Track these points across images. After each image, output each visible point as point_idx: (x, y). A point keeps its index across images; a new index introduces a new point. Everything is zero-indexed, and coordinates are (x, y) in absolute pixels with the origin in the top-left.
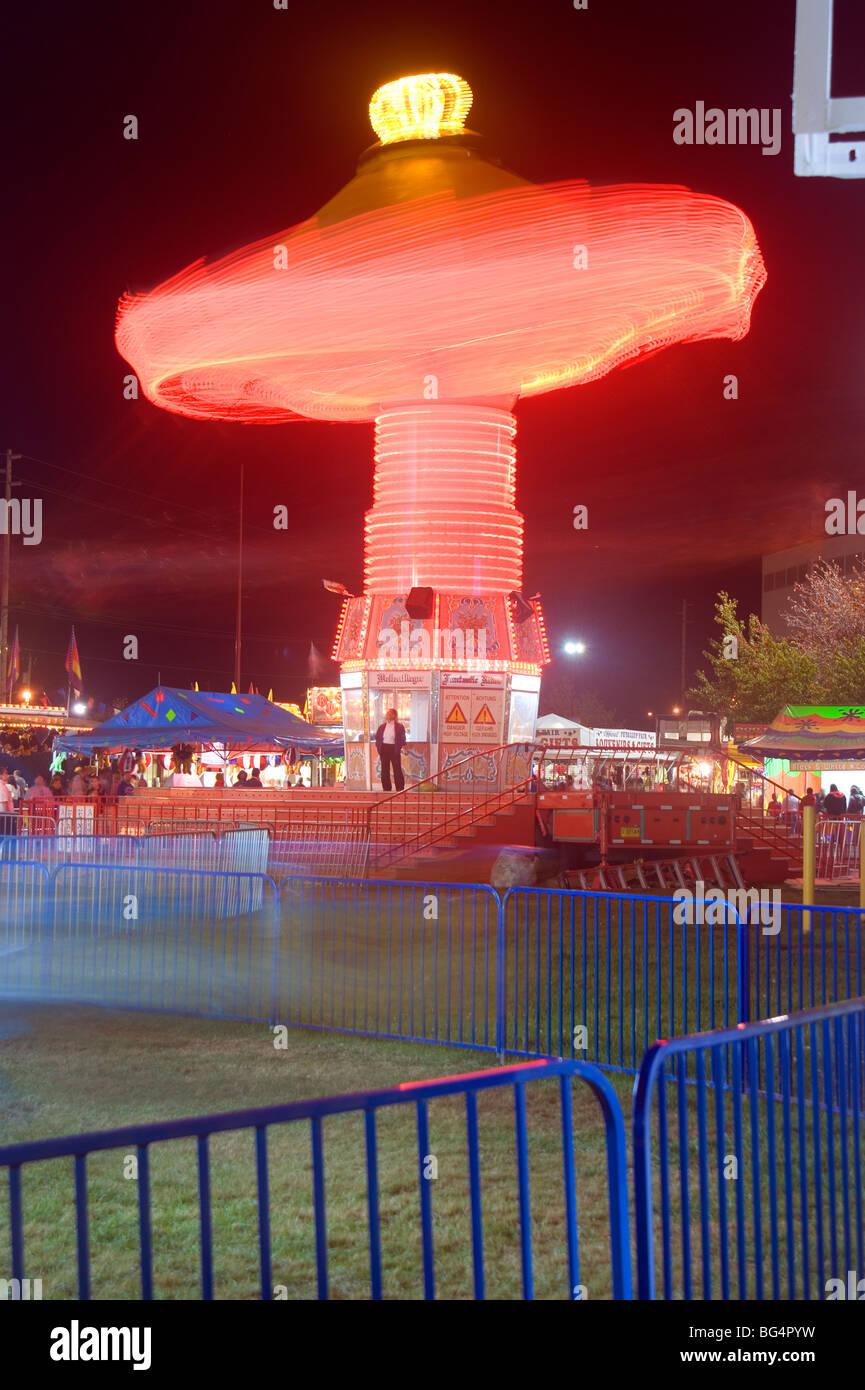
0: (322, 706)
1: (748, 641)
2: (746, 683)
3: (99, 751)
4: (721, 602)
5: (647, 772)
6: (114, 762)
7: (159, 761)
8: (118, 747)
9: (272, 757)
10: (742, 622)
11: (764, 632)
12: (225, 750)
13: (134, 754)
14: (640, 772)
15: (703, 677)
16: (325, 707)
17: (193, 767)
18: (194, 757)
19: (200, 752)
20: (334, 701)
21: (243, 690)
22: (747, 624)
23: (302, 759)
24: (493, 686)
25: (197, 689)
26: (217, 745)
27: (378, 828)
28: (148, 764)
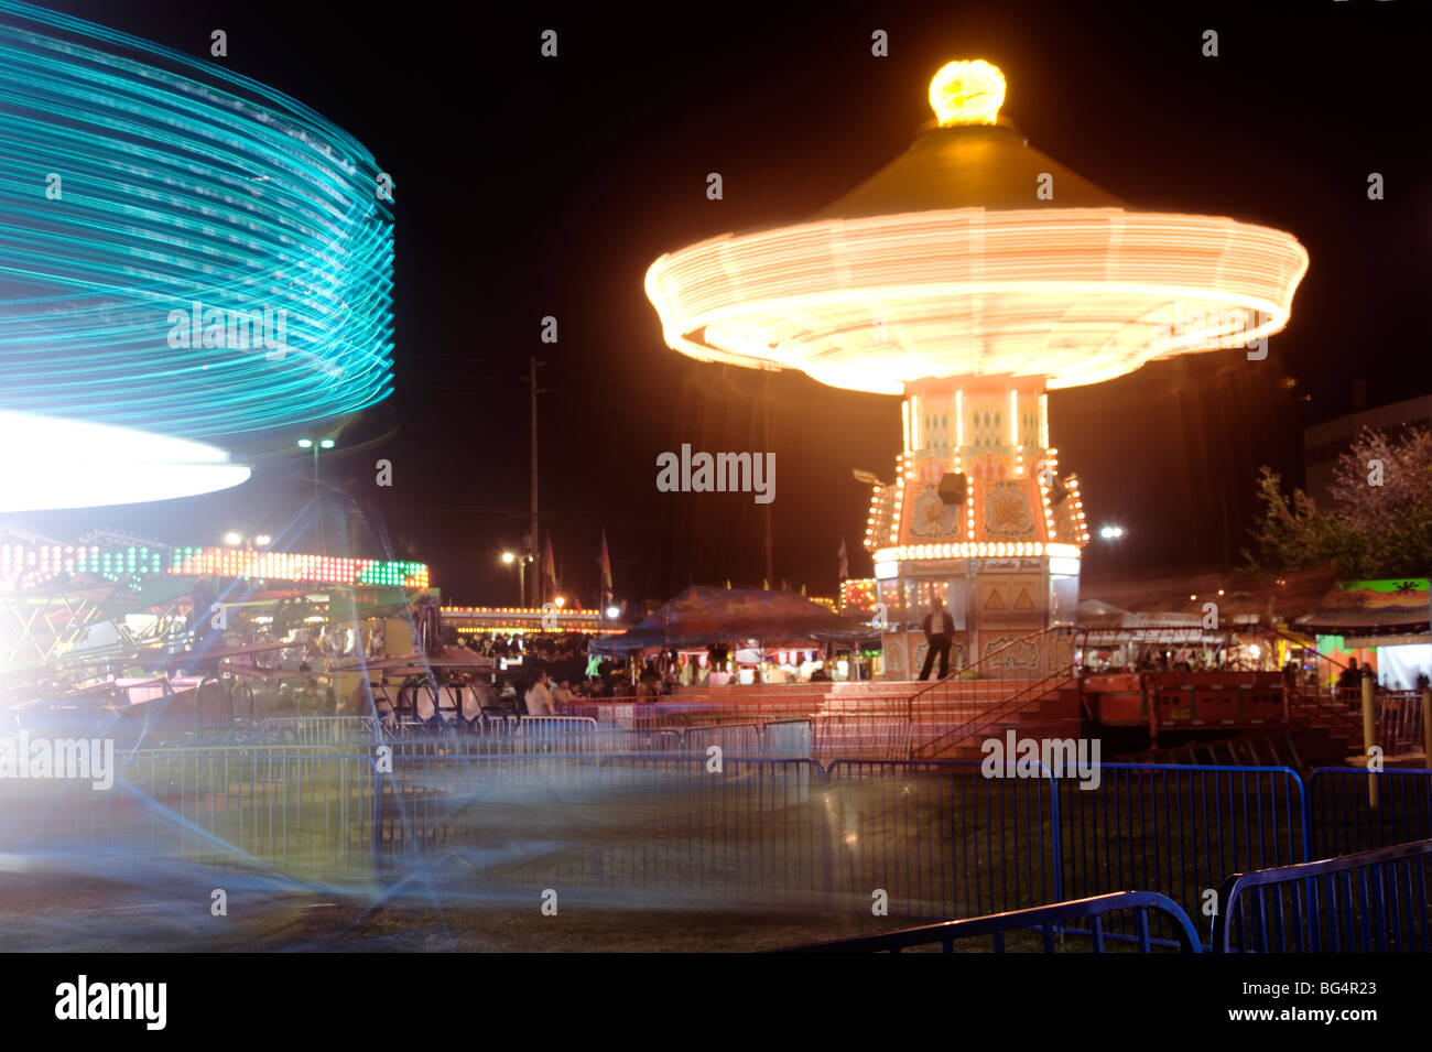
0: (856, 599)
1: (1294, 516)
2: (1293, 559)
3: (635, 652)
4: (1264, 477)
5: (1193, 656)
6: (650, 663)
7: (694, 661)
8: (654, 649)
9: (808, 654)
10: (1287, 497)
11: (1309, 506)
12: (760, 647)
13: (670, 655)
14: (1187, 656)
15: (1247, 555)
16: (859, 601)
17: (729, 666)
18: (729, 656)
19: (735, 650)
20: (868, 594)
21: (776, 586)
22: (1291, 498)
23: (839, 654)
24: (1032, 570)
25: (729, 587)
26: (751, 641)
27: (920, 718)
28: (684, 663)
